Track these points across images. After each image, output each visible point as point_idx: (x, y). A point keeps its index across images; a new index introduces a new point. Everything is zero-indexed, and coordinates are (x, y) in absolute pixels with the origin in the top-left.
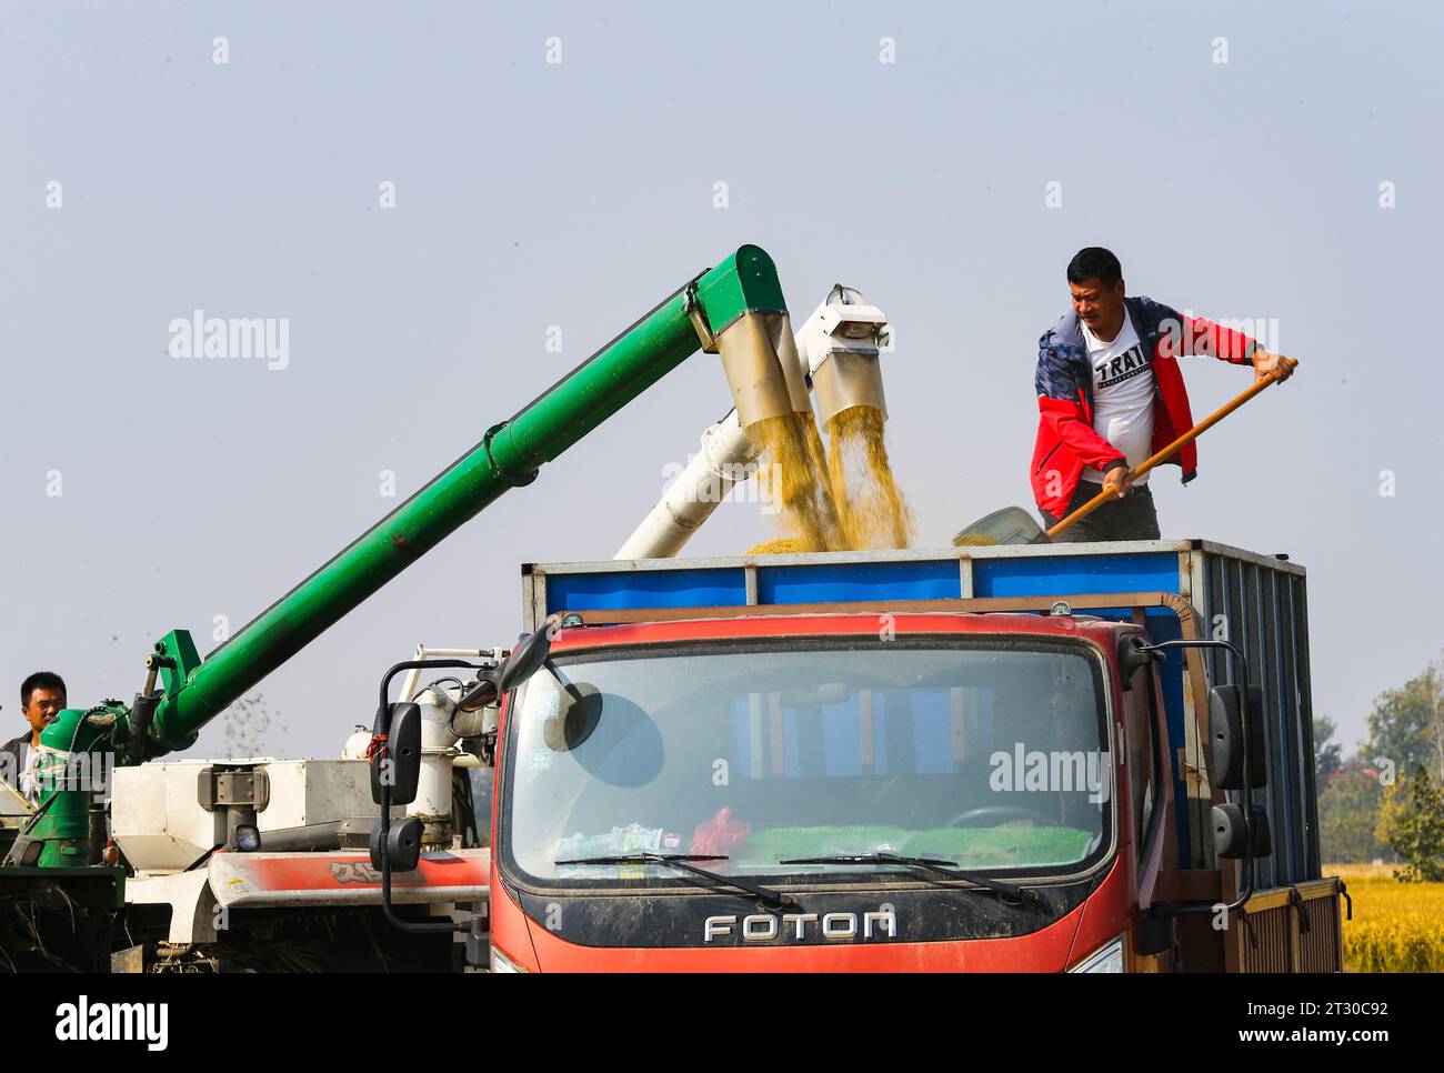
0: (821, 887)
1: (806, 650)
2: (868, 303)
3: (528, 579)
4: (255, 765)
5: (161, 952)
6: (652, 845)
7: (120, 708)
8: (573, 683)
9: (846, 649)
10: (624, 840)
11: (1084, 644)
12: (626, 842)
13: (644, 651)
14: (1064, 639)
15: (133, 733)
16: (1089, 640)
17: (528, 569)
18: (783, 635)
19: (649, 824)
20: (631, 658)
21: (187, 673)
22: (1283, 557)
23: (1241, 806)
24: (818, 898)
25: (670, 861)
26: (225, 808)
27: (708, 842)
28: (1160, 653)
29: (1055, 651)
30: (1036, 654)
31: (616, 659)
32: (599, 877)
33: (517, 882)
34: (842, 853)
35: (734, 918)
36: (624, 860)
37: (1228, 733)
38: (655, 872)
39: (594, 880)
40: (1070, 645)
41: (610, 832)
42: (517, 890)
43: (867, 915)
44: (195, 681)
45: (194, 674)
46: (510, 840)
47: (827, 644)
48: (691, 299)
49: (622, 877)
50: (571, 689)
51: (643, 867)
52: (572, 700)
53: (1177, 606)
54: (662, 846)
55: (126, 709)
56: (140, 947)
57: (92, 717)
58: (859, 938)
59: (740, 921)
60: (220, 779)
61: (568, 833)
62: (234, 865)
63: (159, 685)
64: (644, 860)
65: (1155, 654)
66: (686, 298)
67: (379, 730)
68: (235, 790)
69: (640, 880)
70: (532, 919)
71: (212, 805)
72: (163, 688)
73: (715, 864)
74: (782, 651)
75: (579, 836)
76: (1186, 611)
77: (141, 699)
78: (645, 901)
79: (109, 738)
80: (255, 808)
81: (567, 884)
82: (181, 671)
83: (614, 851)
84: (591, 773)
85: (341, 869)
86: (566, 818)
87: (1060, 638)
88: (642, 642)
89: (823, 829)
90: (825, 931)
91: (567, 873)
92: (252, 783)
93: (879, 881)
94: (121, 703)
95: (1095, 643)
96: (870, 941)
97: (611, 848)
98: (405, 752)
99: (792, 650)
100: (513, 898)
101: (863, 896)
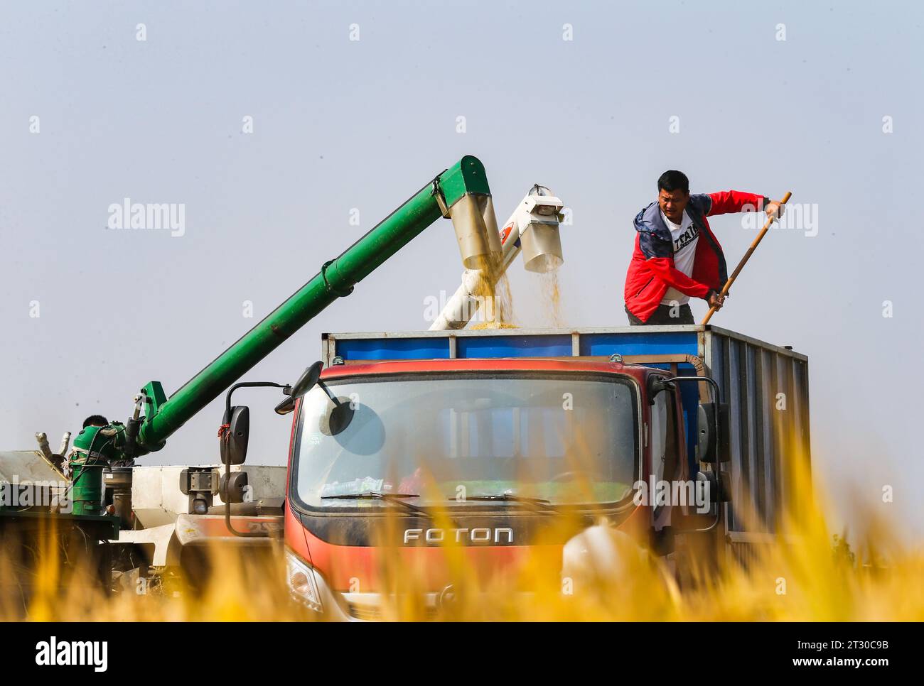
0: (471, 513)
1: (468, 379)
2: (553, 195)
3: (325, 342)
4: (213, 468)
5: (150, 572)
6: (376, 488)
7: (121, 426)
8: (336, 396)
9: (491, 378)
10: (360, 485)
11: (627, 378)
12: (362, 486)
13: (376, 378)
14: (616, 374)
15: (127, 440)
16: (629, 375)
17: (325, 336)
18: (456, 370)
19: (377, 476)
20: (369, 382)
21: (158, 408)
22: (790, 348)
23: (714, 472)
24: (469, 520)
25: (384, 497)
26: (195, 493)
27: (408, 487)
28: (672, 384)
29: (611, 382)
30: (600, 383)
31: (360, 382)
32: (345, 506)
33: (299, 508)
34: (484, 494)
35: (421, 530)
36: (360, 497)
37: (708, 430)
38: (378, 504)
39: (342, 508)
40: (618, 378)
41: (354, 480)
42: (300, 513)
43: (496, 530)
44: (163, 410)
45: (162, 407)
46: (297, 485)
47: (481, 376)
48: (436, 186)
49: (359, 506)
50: (335, 400)
51: (371, 501)
52: (334, 406)
53: (695, 362)
54: (382, 489)
55: (124, 426)
56: (138, 569)
57: (103, 431)
58: (491, 542)
59: (424, 532)
60: (193, 476)
61: (330, 481)
62: (190, 521)
63: (142, 414)
64: (371, 496)
65: (669, 385)
66: (433, 186)
67: (226, 421)
68: (201, 483)
69: (369, 508)
70: (307, 529)
71: (188, 491)
72: (144, 415)
73: (412, 500)
74: (455, 379)
75: (336, 483)
76: (701, 365)
77: (131, 420)
78: (371, 520)
79: (113, 443)
80: (212, 493)
81: (327, 510)
82: (155, 405)
83: (355, 492)
84: (343, 446)
85: (254, 526)
86: (328, 472)
87: (613, 374)
88: (375, 373)
89: (477, 482)
90: (472, 538)
91: (328, 504)
92: (211, 478)
93: (504, 510)
94: (121, 424)
95: (633, 377)
96: (498, 544)
97: (354, 490)
98: (240, 434)
99: (461, 379)
100: (297, 518)
101: (495, 519)
